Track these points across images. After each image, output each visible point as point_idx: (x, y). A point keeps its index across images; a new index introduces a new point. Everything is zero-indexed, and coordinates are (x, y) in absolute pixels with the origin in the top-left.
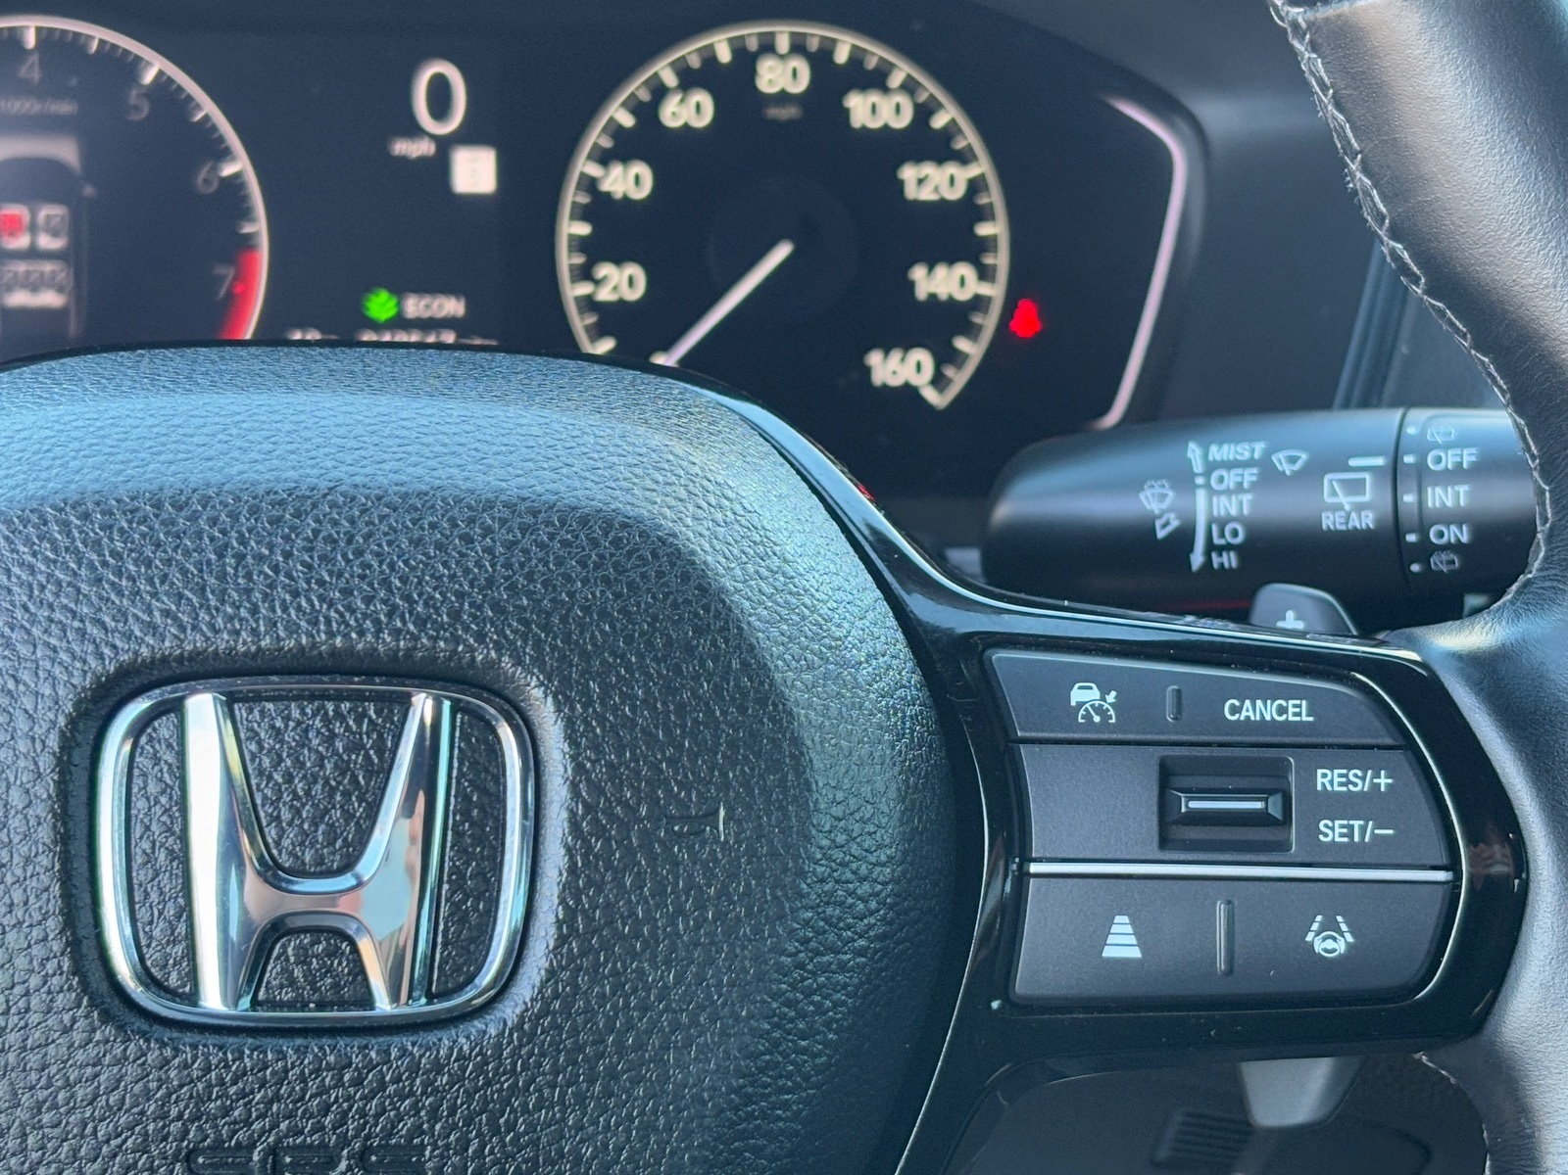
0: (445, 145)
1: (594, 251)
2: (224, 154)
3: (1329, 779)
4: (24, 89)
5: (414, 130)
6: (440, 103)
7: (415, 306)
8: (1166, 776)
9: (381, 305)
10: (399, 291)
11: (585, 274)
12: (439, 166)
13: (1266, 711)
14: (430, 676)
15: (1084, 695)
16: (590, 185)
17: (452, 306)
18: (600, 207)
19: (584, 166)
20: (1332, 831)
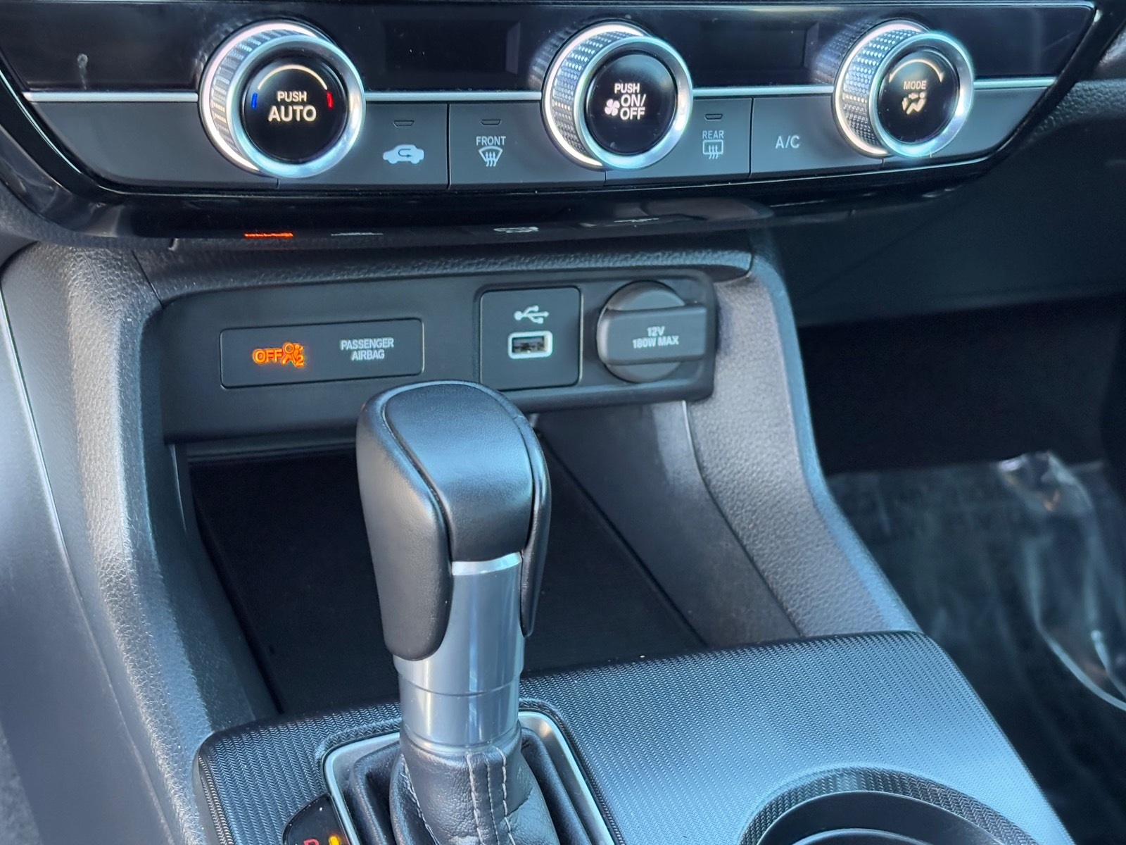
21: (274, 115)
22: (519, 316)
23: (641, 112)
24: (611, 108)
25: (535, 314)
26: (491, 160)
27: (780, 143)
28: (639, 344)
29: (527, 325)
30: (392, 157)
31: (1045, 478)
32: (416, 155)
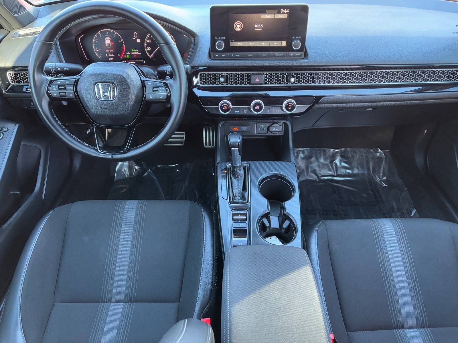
0: (136, 39)
1: (147, 46)
2: (121, 39)
3: (161, 88)
4: (107, 34)
5: (134, 37)
6: (136, 36)
7: (135, 50)
8: (153, 88)
9: (133, 50)
10: (134, 49)
11: (147, 48)
12: (136, 40)
13: (158, 85)
14: (111, 83)
15: (149, 83)
16: (147, 41)
17: (138, 50)
18: (147, 43)
19: (146, 40)
20: (161, 91)
21: (224, 108)
22: (261, 126)
23: (259, 108)
24: (256, 108)
25: (262, 126)
26: (245, 112)
27: (276, 111)
28: (273, 130)
29: (262, 127)
30: (236, 112)
31: (377, 152)
32: (238, 112)
